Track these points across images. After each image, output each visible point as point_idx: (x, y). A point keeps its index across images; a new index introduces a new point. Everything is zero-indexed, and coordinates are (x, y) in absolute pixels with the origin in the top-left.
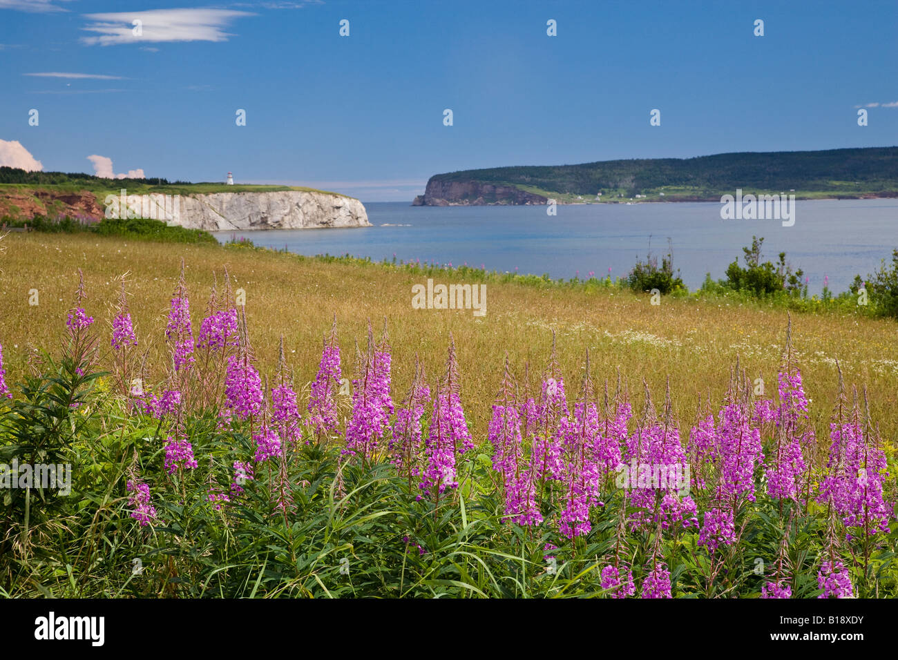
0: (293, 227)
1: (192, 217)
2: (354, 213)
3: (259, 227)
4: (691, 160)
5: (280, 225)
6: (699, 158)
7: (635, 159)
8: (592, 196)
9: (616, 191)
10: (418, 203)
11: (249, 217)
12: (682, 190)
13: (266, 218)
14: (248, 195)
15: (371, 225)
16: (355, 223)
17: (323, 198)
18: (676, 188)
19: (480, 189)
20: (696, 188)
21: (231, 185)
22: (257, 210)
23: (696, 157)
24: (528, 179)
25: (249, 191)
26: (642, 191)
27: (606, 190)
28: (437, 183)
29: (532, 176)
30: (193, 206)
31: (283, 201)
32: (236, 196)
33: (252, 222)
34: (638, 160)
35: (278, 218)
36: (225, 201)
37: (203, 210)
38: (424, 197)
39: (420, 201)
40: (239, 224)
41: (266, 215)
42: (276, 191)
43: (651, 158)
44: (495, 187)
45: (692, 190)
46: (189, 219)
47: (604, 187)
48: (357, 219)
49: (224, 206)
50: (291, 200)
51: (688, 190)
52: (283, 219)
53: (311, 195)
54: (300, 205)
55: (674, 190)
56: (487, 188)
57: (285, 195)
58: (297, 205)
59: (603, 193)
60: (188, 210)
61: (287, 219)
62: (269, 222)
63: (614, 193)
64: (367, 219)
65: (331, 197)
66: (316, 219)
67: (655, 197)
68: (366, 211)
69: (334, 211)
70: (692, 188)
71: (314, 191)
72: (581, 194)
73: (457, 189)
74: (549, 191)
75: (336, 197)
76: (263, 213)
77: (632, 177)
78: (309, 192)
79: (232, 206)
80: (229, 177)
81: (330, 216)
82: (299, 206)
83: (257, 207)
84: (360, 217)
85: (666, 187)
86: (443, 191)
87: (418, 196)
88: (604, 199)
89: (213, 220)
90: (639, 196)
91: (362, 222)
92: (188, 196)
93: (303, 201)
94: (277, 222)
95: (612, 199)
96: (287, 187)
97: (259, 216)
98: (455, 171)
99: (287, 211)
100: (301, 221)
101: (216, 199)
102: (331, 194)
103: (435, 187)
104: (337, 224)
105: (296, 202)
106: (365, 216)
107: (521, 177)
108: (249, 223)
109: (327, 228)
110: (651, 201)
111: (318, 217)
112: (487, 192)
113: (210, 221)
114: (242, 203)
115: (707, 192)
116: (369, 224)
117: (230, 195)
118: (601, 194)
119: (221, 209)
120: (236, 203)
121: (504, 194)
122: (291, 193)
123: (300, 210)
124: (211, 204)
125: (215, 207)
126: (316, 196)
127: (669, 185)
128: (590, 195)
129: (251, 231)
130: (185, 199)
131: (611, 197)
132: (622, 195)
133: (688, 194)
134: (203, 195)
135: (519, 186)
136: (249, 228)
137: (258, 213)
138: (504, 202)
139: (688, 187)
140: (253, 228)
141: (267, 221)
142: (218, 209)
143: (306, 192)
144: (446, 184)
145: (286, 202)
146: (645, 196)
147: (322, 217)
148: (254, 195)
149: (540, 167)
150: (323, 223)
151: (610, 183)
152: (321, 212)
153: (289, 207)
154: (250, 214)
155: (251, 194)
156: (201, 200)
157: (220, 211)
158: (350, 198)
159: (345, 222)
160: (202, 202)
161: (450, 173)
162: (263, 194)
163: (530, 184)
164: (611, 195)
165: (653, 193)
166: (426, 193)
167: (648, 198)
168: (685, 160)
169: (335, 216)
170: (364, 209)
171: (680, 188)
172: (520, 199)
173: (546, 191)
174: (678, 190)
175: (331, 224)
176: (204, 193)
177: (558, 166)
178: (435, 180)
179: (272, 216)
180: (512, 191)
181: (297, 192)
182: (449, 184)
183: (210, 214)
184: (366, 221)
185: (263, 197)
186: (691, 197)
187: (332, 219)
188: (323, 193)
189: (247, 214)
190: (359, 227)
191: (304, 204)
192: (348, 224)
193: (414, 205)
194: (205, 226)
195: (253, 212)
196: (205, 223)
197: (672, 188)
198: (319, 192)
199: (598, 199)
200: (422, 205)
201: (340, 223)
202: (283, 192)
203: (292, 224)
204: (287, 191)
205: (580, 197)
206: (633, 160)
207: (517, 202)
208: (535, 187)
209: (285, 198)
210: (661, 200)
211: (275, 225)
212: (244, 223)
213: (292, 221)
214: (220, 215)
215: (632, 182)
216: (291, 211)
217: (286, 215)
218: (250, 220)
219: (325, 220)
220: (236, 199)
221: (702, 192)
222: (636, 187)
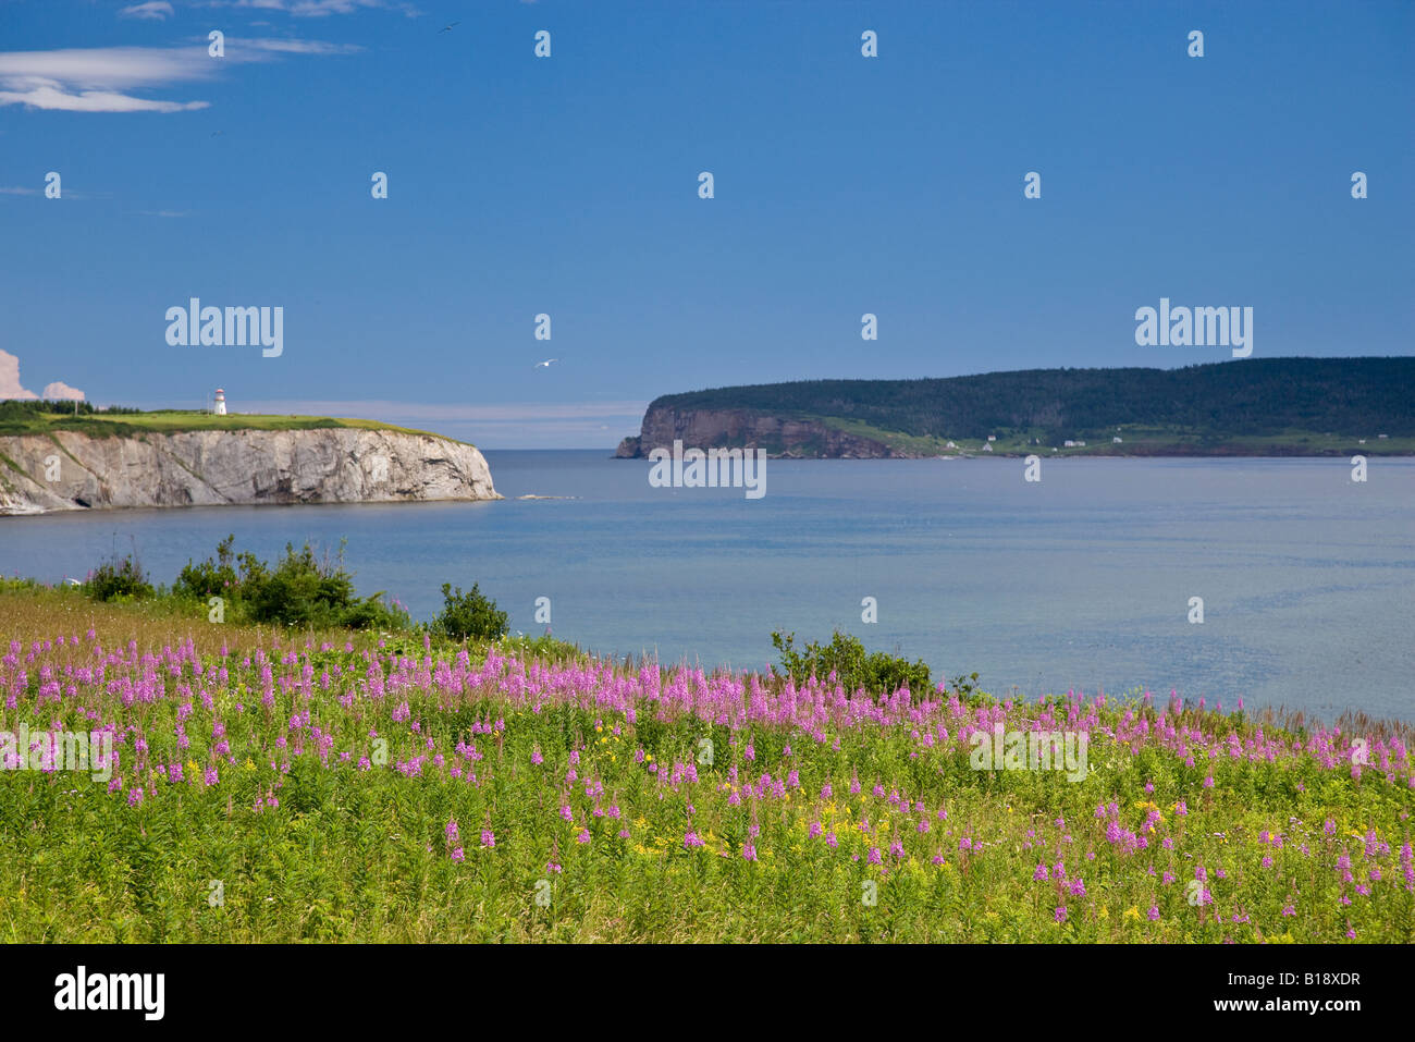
0: (343, 499)
1: (137, 479)
2: (465, 472)
3: (272, 500)
4: (1179, 371)
5: (318, 496)
6: (1196, 368)
7: (1066, 368)
8: (979, 441)
9: (1025, 432)
10: (627, 454)
11: (254, 478)
12: (1159, 432)
13: (289, 480)
14: (252, 436)
15: (500, 496)
16: (467, 493)
17: (404, 443)
18: (1146, 428)
19: (751, 426)
20: (1187, 428)
21: (221, 416)
22: (270, 466)
23: (1190, 365)
24: (849, 407)
25: (254, 428)
26: (1078, 434)
27: (1005, 430)
28: (665, 411)
29: (857, 401)
30: (141, 458)
31: (324, 447)
32: (228, 437)
33: (261, 487)
34: (1072, 369)
35: (312, 481)
36: (205, 447)
37: (160, 465)
38: (638, 440)
39: (630, 448)
40: (232, 492)
41: (287, 475)
42: (309, 429)
43: (1099, 366)
44: (781, 422)
45: (1179, 433)
46: (131, 484)
47: (1003, 424)
48: (471, 484)
49: (204, 456)
50: (339, 447)
51: (1172, 432)
52: (322, 484)
53: (380, 436)
54: (358, 455)
55: (1143, 431)
56: (766, 423)
57: (328, 437)
58: (352, 454)
59: (1000, 436)
60: (130, 465)
61: (329, 483)
62: (294, 490)
63: (1022, 435)
64: (491, 484)
65: (420, 440)
66: (390, 485)
67: (1103, 446)
68: (490, 469)
69: (424, 468)
70: (1178, 428)
71: (384, 429)
72: (954, 438)
73: (706, 423)
74: (891, 429)
75: (430, 441)
76: (282, 471)
77: (1059, 406)
78: (376, 431)
79: (220, 457)
80: (216, 400)
81: (418, 477)
82: (355, 460)
83: (271, 459)
84: (478, 481)
85: (1125, 426)
86: (677, 429)
87: (628, 439)
88: (1001, 448)
89: (181, 485)
90: (1070, 443)
91: (480, 490)
92: (130, 437)
93: (364, 448)
94: (309, 489)
95: (1018, 449)
96: (332, 421)
97: (274, 478)
98: (703, 388)
99: (329, 468)
100: (359, 488)
101: (188, 443)
102: (419, 435)
103: (662, 421)
104: (430, 493)
105: (348, 451)
106: (488, 479)
107: (835, 402)
108: (254, 492)
109: (410, 501)
110: (1096, 453)
111: (393, 480)
112: (765, 432)
113: (175, 487)
114: (240, 451)
115: (1210, 438)
116: (494, 494)
117: (216, 435)
118: (994, 439)
119: (198, 463)
120: (227, 451)
121: (798, 435)
122: (339, 433)
123: (357, 466)
124: (178, 454)
125: (186, 459)
126: (389, 438)
127: (1132, 421)
128: (972, 440)
129: (257, 506)
130: (124, 444)
131: (1015, 445)
132: (1038, 441)
133: (1171, 440)
134: (161, 436)
135: (831, 421)
136: (254, 501)
137: (271, 472)
138: (799, 451)
139: (1171, 426)
140: (261, 500)
141: (290, 487)
142: (192, 465)
143: (369, 430)
144: (683, 415)
145: (330, 451)
146: (1083, 444)
147: (401, 479)
148: (266, 435)
149: (874, 382)
150: (403, 492)
151: (1015, 417)
152: (399, 471)
153: (335, 460)
154: (256, 474)
155: (258, 433)
156: (158, 446)
157: (195, 467)
158: (458, 444)
159: (448, 491)
160: (159, 449)
161: (692, 393)
162: (284, 433)
163: (852, 417)
164: (1016, 442)
165: (1099, 437)
166: (643, 432)
167: (1089, 447)
168: (1168, 372)
169: (427, 479)
170: (485, 465)
171: (1155, 429)
172: (831, 446)
173: (883, 430)
174: (1149, 433)
175: (418, 495)
176: (163, 433)
177: (910, 382)
178: (661, 407)
179: (300, 477)
180: (816, 430)
181: (351, 431)
182: (690, 414)
183: (175, 474)
184: (489, 489)
185: (283, 439)
186: (1178, 446)
187: (422, 485)
188: (403, 433)
189: (250, 473)
190: (476, 499)
191: (364, 454)
192: (453, 495)
193: (618, 457)
194: (163, 496)
195: (261, 470)
196: (164, 491)
197: (1140, 427)
198: (395, 432)
199: (988, 447)
200: (635, 457)
201: (437, 492)
202: (324, 430)
203: (340, 493)
204: (331, 427)
205: (952, 444)
206: (1062, 369)
207: (824, 453)
208: (863, 422)
209: (328, 443)
210: (1117, 452)
211: (306, 496)
212: (244, 492)
213: (341, 487)
214: (194, 476)
215: (1059, 414)
216: (339, 467)
217: (327, 476)
218: (255, 485)
219: (406, 486)
220: (229, 445)
221: (1199, 438)
222: (1066, 426)
